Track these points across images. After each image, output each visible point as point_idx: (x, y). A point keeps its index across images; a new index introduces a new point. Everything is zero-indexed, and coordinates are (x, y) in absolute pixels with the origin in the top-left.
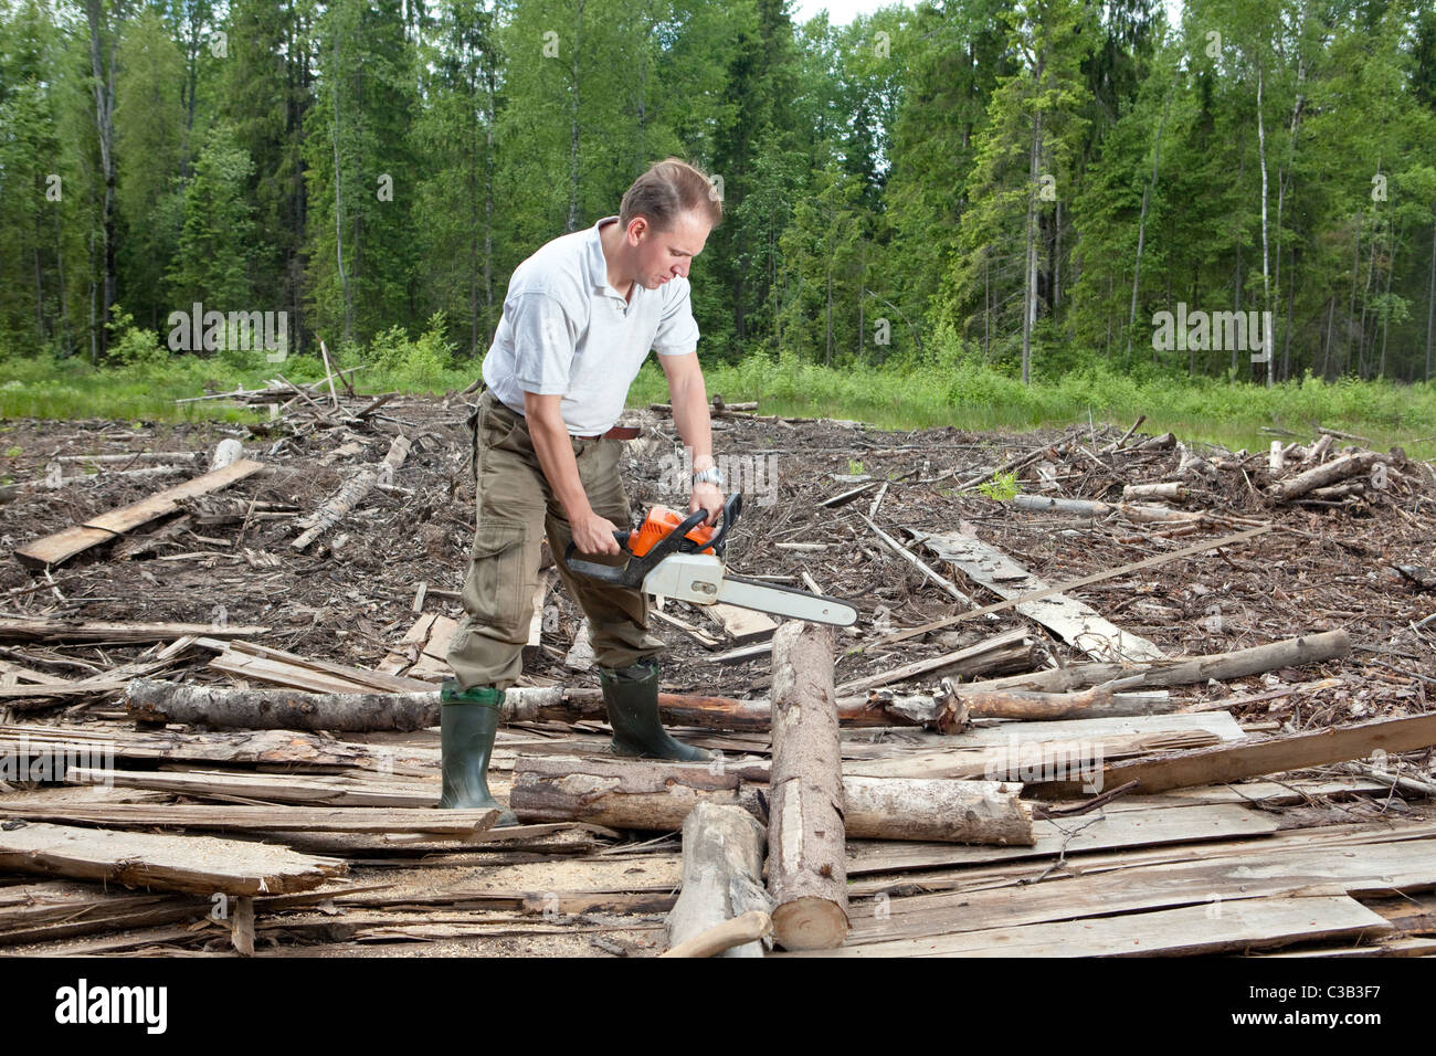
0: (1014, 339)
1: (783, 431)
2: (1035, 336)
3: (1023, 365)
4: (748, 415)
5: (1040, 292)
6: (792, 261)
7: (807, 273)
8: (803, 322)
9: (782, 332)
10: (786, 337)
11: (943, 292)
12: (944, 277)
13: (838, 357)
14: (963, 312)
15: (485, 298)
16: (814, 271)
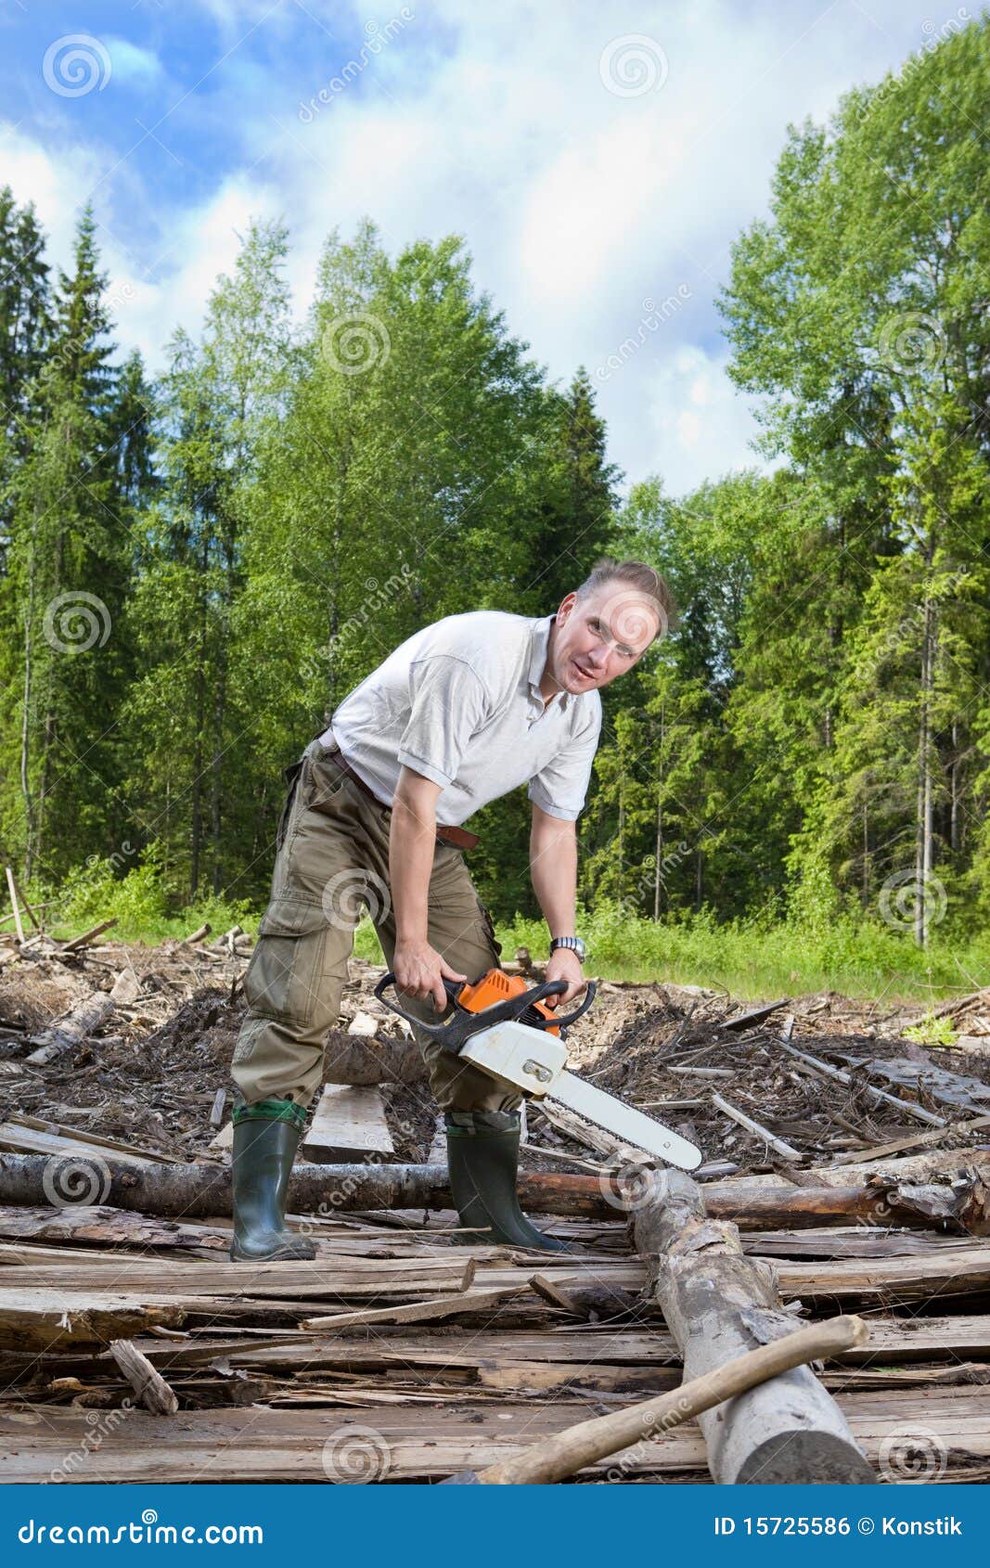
3: (917, 925)
5: (937, 829)
6: (612, 788)
7: (631, 804)
8: (626, 868)
9: (597, 881)
10: (603, 886)
11: (809, 831)
12: (809, 812)
13: (671, 914)
14: (836, 855)
15: (210, 829)
16: (640, 801)
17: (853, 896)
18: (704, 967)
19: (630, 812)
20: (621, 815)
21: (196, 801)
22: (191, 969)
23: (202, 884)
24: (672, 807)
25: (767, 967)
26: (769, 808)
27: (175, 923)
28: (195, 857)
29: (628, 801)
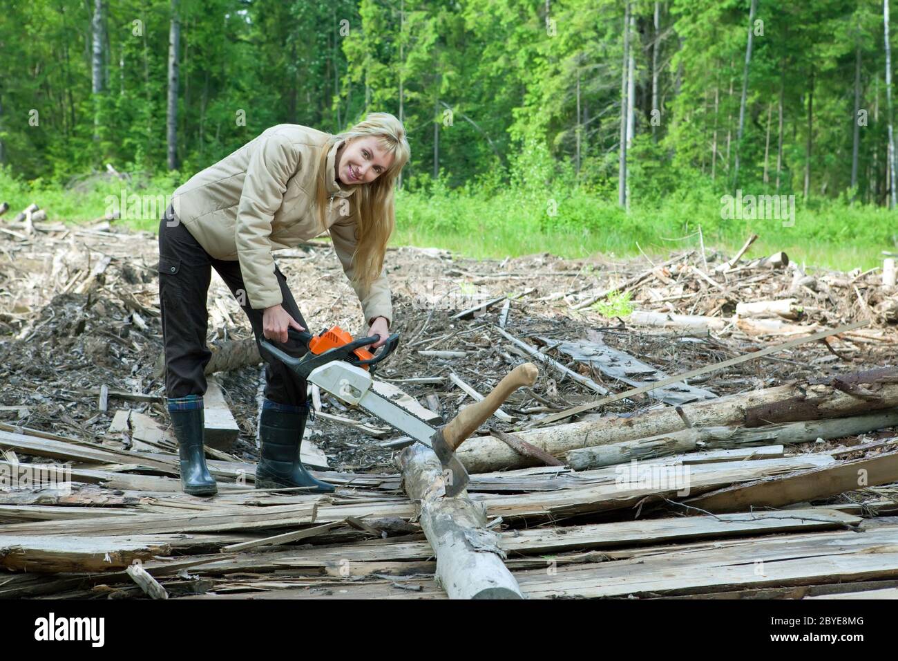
0: (609, 157)
2: (633, 154)
3: (620, 186)
5: (638, 105)
6: (359, 70)
7: (375, 83)
11: (530, 105)
12: (530, 88)
13: (412, 179)
14: (554, 125)
16: (384, 81)
17: (566, 164)
18: (442, 229)
19: (375, 90)
20: (367, 93)
24: (411, 85)
25: (494, 227)
26: (497, 82)
29: (373, 80)
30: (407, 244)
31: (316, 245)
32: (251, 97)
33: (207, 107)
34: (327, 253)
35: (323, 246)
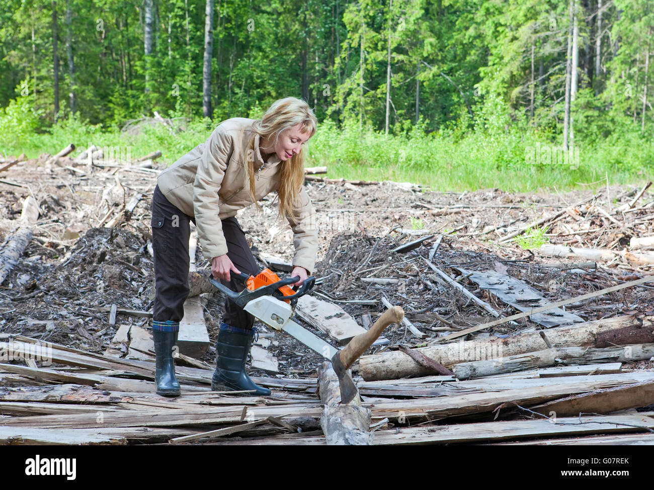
0: (557, 107)
1: (351, 193)
2: (576, 105)
3: (565, 131)
4: (318, 177)
5: (580, 65)
6: (356, 37)
7: (369, 47)
8: (365, 92)
9: (345, 102)
10: (350, 105)
11: (494, 65)
12: (494, 51)
13: (398, 125)
14: (513, 82)
15: (66, 65)
16: (376, 44)
17: (521, 113)
18: (417, 166)
19: (368, 53)
20: (362, 56)
21: (55, 45)
22: (66, 183)
23: (62, 107)
24: (399, 49)
25: (459, 165)
26: (467, 48)
27: (46, 137)
28: (57, 86)
29: (367, 45)
30: (387, 179)
31: (312, 180)
32: (271, 56)
33: (235, 65)
34: (321, 187)
35: (319, 181)
